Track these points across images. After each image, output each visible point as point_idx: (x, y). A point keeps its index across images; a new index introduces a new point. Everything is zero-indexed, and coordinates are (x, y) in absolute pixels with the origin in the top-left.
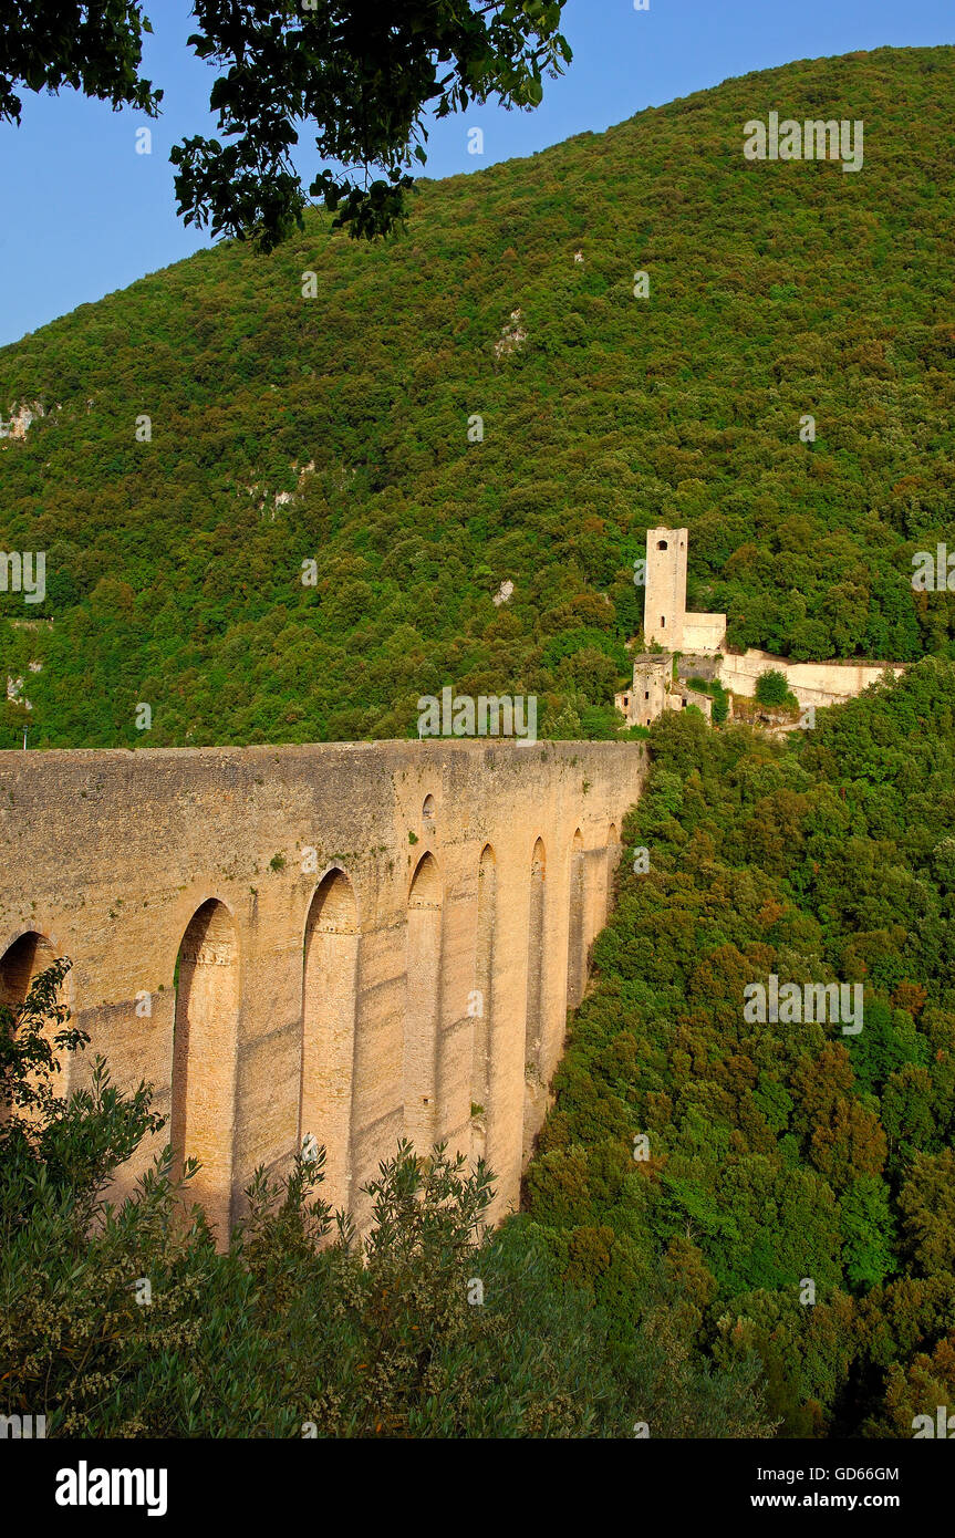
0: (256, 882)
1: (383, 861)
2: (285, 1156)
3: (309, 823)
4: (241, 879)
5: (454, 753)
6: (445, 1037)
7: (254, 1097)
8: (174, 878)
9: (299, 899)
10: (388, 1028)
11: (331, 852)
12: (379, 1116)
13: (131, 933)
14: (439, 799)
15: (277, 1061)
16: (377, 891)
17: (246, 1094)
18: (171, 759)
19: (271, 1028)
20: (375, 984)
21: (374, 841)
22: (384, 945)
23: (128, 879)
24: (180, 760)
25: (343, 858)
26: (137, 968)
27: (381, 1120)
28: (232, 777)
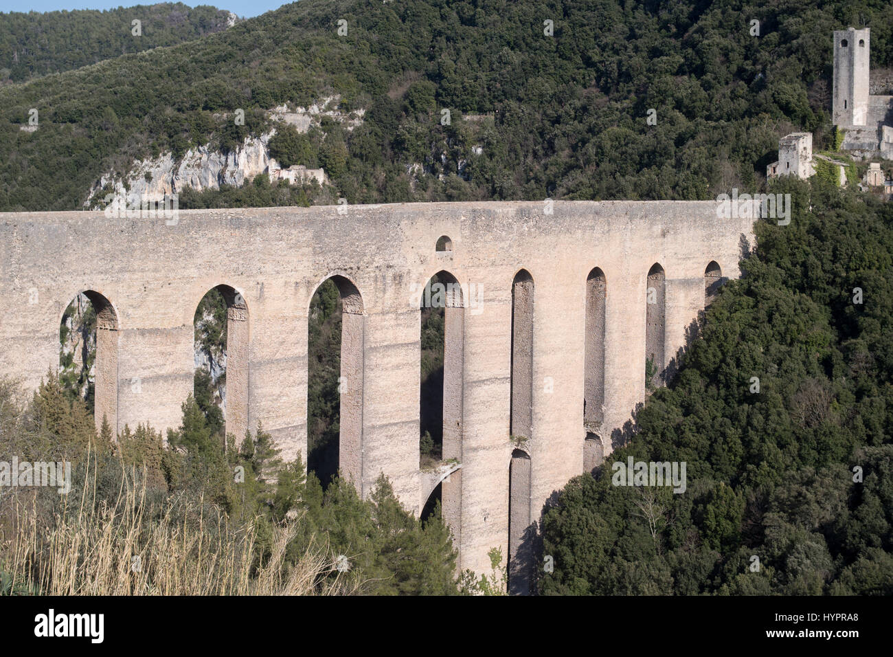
0: (261, 279)
1: (390, 273)
2: (296, 427)
3: (311, 249)
4: (248, 277)
5: (474, 211)
6: (472, 387)
7: (264, 390)
8: (192, 272)
9: (303, 291)
10: (400, 372)
11: (332, 266)
12: (392, 421)
13: (159, 297)
14: (456, 238)
15: (285, 374)
16: (384, 291)
17: (257, 388)
18: (186, 215)
19: (278, 356)
20: (385, 344)
21: (379, 261)
22: (393, 322)
23: (156, 270)
24: (192, 215)
25: (345, 270)
26: (165, 314)
27: (395, 424)
28: (236, 224)
